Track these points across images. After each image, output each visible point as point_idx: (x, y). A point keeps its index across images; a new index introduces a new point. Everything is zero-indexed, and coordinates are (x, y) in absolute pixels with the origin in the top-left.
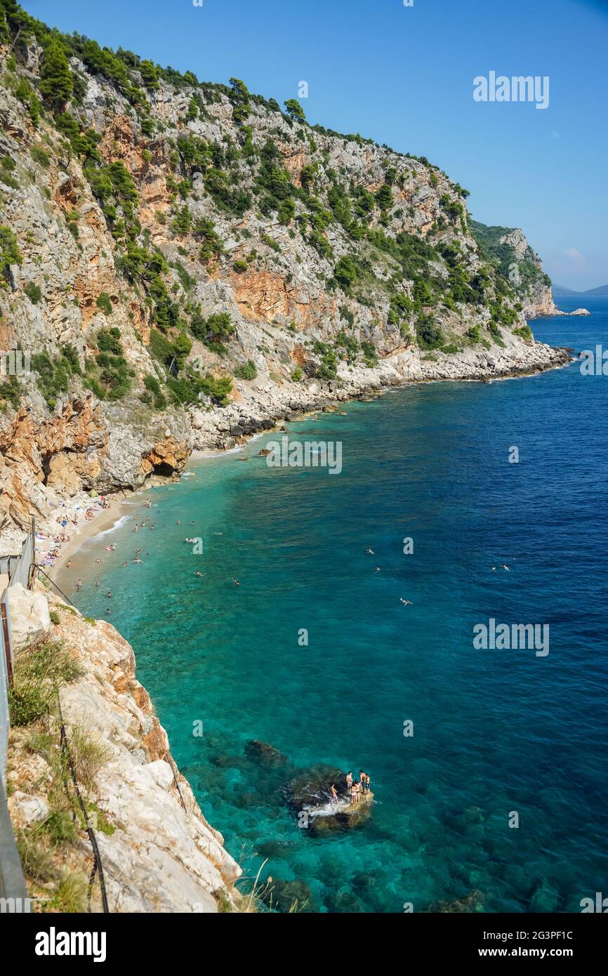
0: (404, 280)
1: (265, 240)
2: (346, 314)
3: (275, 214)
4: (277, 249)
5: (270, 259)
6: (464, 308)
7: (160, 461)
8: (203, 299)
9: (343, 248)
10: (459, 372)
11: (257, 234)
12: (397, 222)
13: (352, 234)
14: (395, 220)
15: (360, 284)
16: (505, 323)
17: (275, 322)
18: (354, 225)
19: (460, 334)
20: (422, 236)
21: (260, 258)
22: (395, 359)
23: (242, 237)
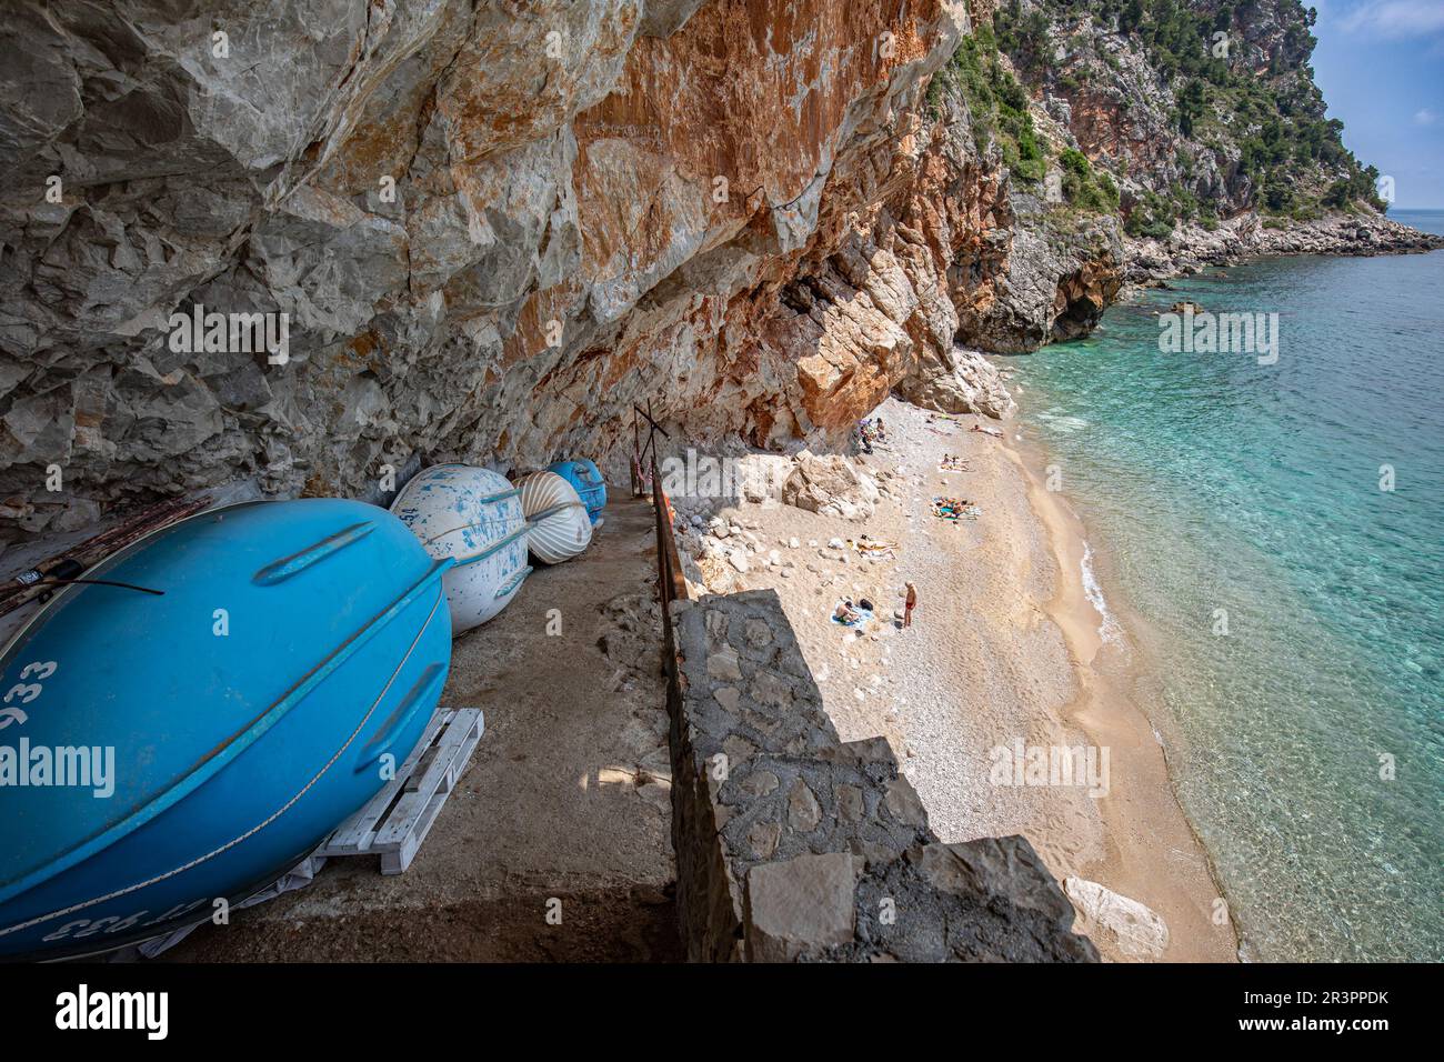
0: (1250, 124)
1: (1100, 52)
2: (1183, 159)
3: (1116, 19)
4: (1116, 65)
5: (1106, 77)
6: (1318, 166)
7: (1080, 295)
10: (1318, 244)
11: (1092, 43)
12: (1227, 61)
15: (1201, 124)
19: (1316, 196)
20: (1254, 80)
21: (1093, 76)
23: (1076, 45)
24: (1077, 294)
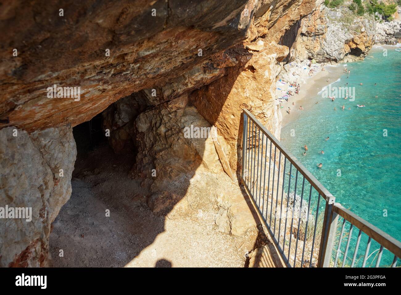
24: (354, 46)
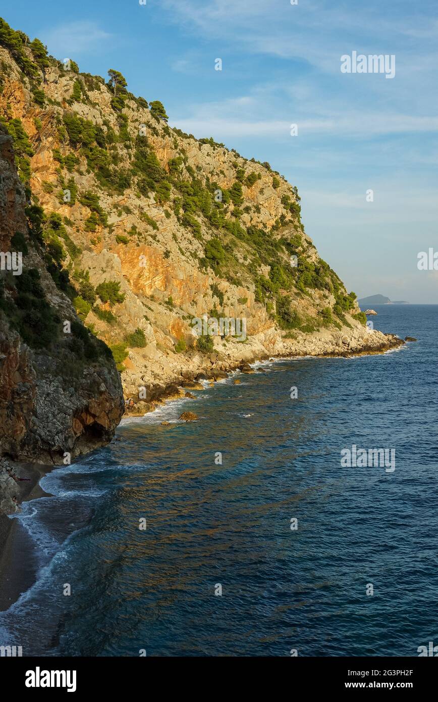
0: (262, 265)
1: (144, 217)
2: (217, 292)
3: (152, 195)
4: (155, 227)
5: (149, 235)
6: (313, 293)
7: (93, 421)
8: (90, 268)
9: (207, 233)
10: (319, 350)
11: (136, 212)
12: (245, 217)
13: (212, 222)
14: (245, 215)
15: (226, 266)
16: (344, 308)
17: (152, 297)
18: (214, 214)
19: (314, 315)
20: (267, 231)
21: (140, 234)
22: (261, 336)
23: (123, 213)
24: (90, 421)
